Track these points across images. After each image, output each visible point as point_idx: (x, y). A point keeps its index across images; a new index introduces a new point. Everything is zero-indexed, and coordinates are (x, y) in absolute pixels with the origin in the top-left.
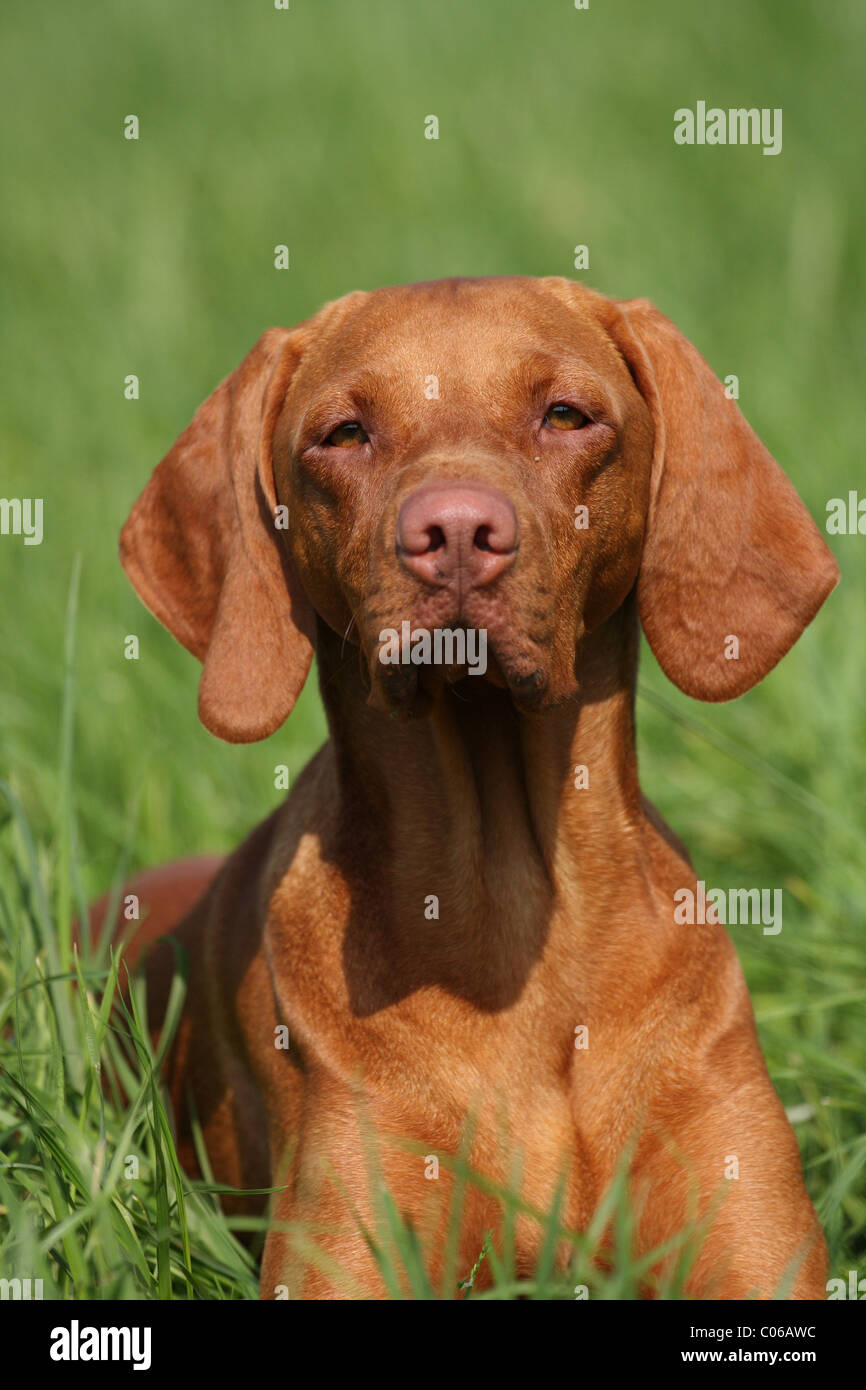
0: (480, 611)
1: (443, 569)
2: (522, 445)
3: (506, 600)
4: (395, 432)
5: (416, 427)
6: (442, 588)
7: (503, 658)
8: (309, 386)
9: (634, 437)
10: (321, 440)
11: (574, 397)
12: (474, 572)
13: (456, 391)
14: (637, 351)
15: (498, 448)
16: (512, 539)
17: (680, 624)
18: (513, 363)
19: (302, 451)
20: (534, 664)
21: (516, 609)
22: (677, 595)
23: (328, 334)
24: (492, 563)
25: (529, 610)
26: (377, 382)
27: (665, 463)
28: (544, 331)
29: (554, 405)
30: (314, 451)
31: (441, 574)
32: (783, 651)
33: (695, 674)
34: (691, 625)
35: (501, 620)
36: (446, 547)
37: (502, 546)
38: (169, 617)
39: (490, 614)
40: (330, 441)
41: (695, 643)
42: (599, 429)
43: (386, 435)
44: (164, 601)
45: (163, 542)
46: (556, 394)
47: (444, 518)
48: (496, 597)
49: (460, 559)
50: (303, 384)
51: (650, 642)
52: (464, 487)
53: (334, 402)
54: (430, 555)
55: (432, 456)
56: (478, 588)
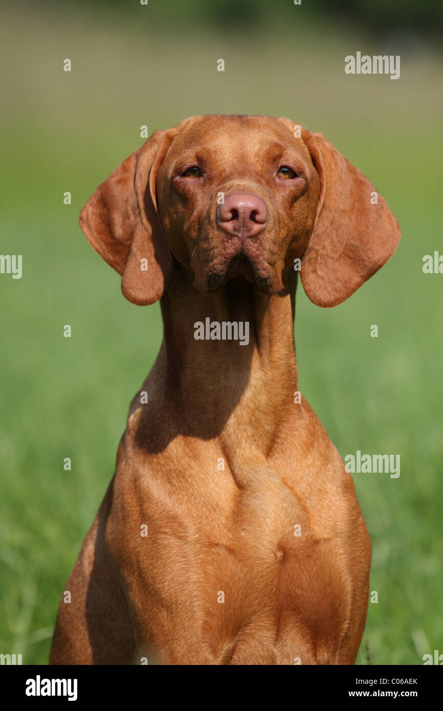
0: (250, 248)
1: (236, 227)
2: (268, 182)
3: (261, 244)
4: (215, 173)
5: (224, 171)
6: (235, 236)
7: (255, 269)
8: (176, 152)
9: (313, 186)
10: (182, 174)
11: (291, 164)
12: (249, 230)
13: (243, 158)
14: (318, 153)
15: (259, 182)
16: (265, 218)
17: (315, 271)
18: (267, 147)
19: (173, 178)
20: (268, 274)
21: (264, 249)
22: (316, 259)
23: (185, 131)
24: (256, 227)
25: (269, 250)
26: (208, 152)
27: (324, 201)
28: (280, 136)
29: (282, 167)
30: (178, 178)
31: (235, 230)
32: (354, 291)
33: (318, 294)
34: (319, 272)
35: (258, 253)
36: (237, 219)
37: (261, 220)
38: (101, 251)
39: (254, 250)
40: (185, 174)
41: (320, 280)
42: (299, 180)
43: (211, 174)
44: (99, 244)
45: (100, 218)
46: (283, 162)
47: (239, 206)
48: (257, 243)
49: (244, 224)
50: (173, 152)
51: (301, 278)
52: (247, 194)
53: (189, 158)
54: (231, 222)
55: (233, 182)
56: (249, 237)
